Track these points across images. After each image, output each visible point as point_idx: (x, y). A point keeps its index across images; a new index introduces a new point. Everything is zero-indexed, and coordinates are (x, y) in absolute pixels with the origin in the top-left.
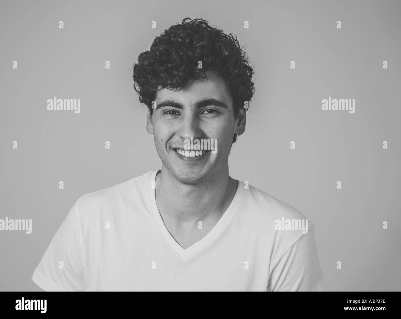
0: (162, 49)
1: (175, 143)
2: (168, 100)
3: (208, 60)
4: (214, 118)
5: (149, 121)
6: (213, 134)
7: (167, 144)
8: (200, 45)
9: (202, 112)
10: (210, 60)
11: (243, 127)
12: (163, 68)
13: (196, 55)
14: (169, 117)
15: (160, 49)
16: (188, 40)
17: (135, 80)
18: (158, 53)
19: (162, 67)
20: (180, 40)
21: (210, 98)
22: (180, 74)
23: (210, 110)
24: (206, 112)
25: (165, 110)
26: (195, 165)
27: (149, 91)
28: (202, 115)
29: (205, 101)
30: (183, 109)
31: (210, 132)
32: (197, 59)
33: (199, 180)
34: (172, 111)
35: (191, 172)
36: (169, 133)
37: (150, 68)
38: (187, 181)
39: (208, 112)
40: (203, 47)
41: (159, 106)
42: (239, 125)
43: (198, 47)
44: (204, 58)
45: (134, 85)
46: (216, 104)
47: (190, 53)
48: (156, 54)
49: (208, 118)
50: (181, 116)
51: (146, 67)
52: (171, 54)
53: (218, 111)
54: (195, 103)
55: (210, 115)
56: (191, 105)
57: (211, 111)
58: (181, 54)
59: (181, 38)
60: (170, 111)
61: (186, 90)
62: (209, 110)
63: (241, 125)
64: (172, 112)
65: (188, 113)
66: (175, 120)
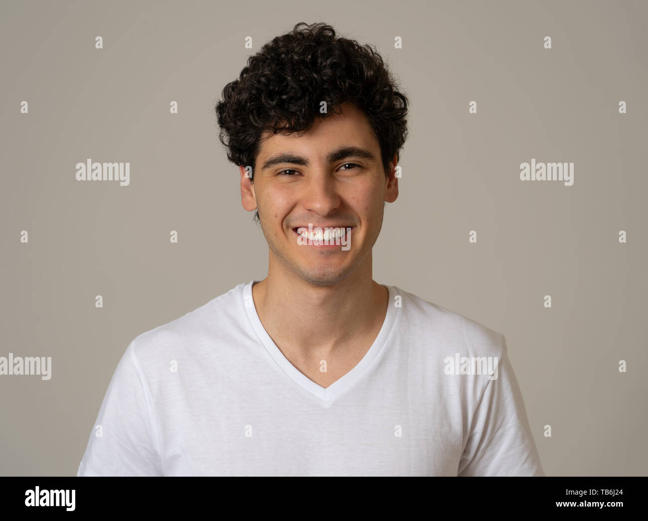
0: (269, 72)
1: (297, 219)
2: (282, 152)
3: (345, 85)
4: (358, 176)
5: (245, 191)
6: (358, 201)
7: (284, 222)
8: (329, 63)
9: (336, 169)
10: (347, 84)
11: (395, 190)
12: (274, 103)
13: (325, 78)
14: (285, 178)
15: (265, 73)
16: (310, 57)
17: (222, 127)
18: (263, 79)
19: (273, 100)
20: (296, 57)
21: (348, 146)
22: (303, 110)
23: (349, 164)
24: (343, 168)
25: (277, 170)
26: (332, 253)
27: (249, 141)
28: (338, 173)
29: (341, 151)
30: (307, 166)
31: (353, 198)
32: (327, 84)
33: (340, 275)
34: (289, 170)
35: (327, 264)
36: (288, 203)
37: (252, 104)
38: (321, 279)
39: (346, 168)
40: (333, 66)
41: (268, 164)
42: (389, 186)
43: (325, 67)
44: (338, 82)
45: (220, 136)
46: (358, 155)
47: (315, 76)
48: (259, 82)
49: (348, 177)
50: (304, 177)
51: (246, 102)
52: (285, 79)
53: (361, 164)
54: (327, 154)
55: (349, 172)
56: (320, 158)
57: (351, 166)
58: (302, 78)
59: (296, 53)
60: (285, 172)
61: (311, 134)
62: (347, 164)
63: (393, 187)
64: (288, 172)
65: (316, 171)
66: (295, 183)
